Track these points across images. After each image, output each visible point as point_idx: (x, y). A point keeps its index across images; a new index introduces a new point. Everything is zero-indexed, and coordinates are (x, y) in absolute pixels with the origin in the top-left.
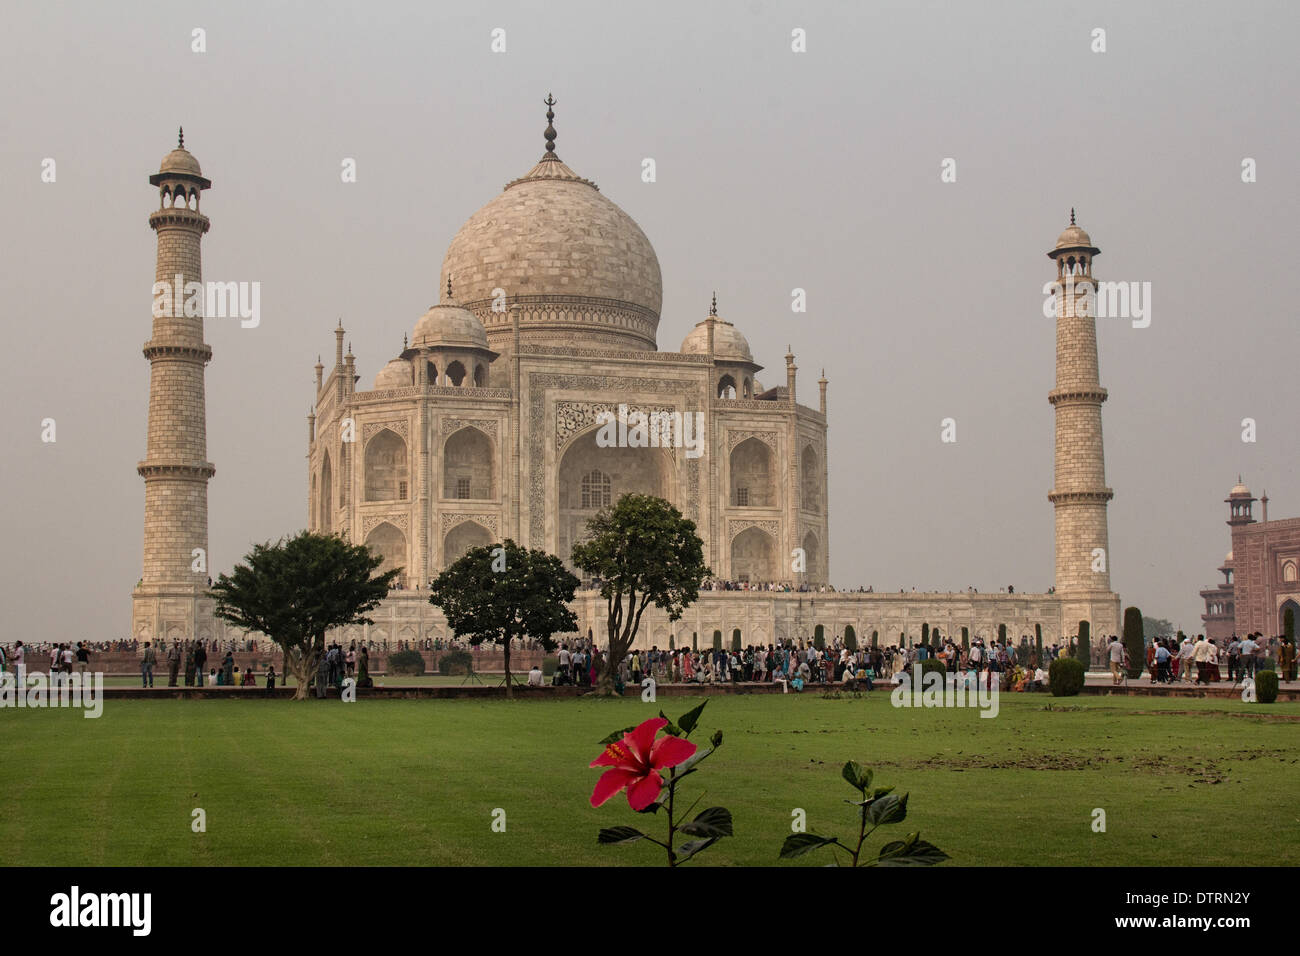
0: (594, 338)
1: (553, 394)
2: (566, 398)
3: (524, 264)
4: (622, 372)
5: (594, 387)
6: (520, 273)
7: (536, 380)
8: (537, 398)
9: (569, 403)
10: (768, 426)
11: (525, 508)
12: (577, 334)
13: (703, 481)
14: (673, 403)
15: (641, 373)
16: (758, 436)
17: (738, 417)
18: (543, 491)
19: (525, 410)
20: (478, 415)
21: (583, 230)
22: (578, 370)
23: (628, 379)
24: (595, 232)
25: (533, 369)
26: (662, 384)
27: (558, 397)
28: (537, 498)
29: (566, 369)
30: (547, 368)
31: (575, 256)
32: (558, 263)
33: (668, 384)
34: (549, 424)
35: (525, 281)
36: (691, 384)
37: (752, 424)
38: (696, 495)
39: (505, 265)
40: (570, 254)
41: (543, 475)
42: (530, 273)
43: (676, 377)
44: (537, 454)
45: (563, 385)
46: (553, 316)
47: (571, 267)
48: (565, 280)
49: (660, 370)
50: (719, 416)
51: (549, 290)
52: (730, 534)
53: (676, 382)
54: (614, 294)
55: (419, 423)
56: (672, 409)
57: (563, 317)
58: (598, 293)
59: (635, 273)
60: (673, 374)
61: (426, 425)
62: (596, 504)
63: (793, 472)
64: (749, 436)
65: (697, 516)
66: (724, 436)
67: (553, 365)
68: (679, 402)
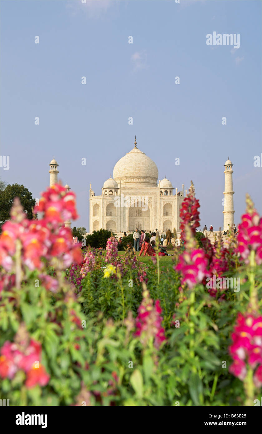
0: (141, 184)
4: (141, 191)
5: (136, 194)
10: (171, 200)
11: (122, 217)
12: (137, 183)
13: (158, 211)
14: (152, 197)
15: (145, 191)
16: (169, 202)
17: (165, 199)
18: (125, 214)
20: (113, 200)
21: (138, 163)
23: (142, 193)
24: (141, 163)
25: (124, 192)
26: (150, 194)
28: (124, 215)
29: (130, 191)
30: (126, 191)
31: (137, 168)
32: (133, 170)
33: (151, 193)
35: (127, 174)
36: (156, 193)
37: (167, 200)
38: (156, 214)
39: (123, 171)
40: (135, 168)
41: (125, 211)
42: (128, 172)
46: (132, 180)
47: (136, 170)
48: (135, 173)
49: (149, 191)
50: (161, 199)
51: (131, 175)
52: (163, 221)
53: (153, 193)
54: (145, 175)
55: (102, 202)
56: (151, 198)
57: (135, 180)
58: (142, 175)
59: (150, 171)
60: (152, 191)
61: (103, 203)
62: (139, 216)
63: (177, 209)
64: (167, 202)
65: (156, 218)
66: (162, 203)
67: (128, 191)
68: (153, 197)
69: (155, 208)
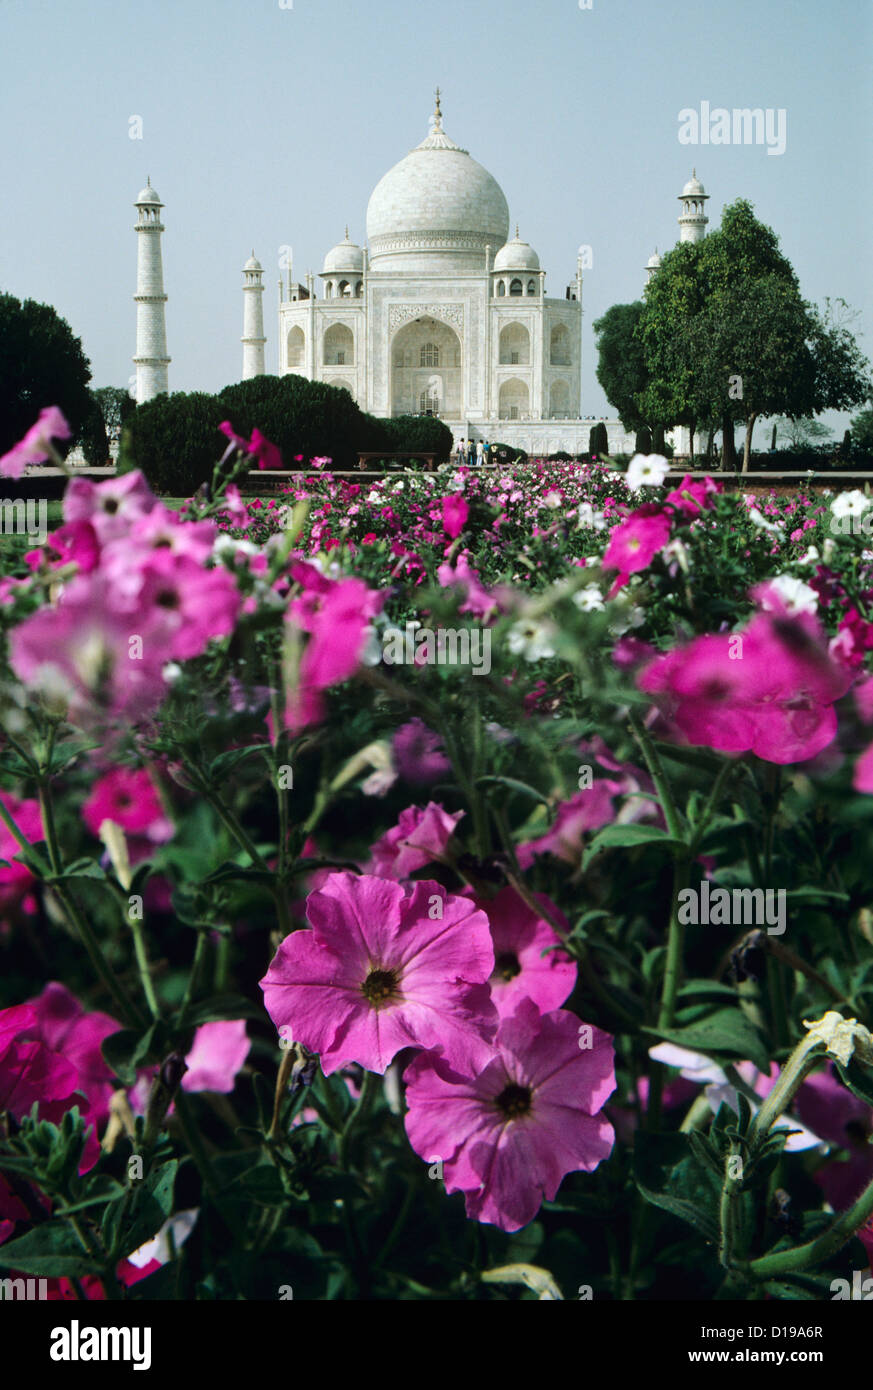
1: (387, 301)
2: (396, 302)
3: (399, 212)
4: (429, 285)
5: (413, 295)
6: (397, 218)
7: (376, 292)
8: (377, 303)
9: (397, 305)
10: (526, 313)
11: (370, 370)
12: (429, 255)
13: (481, 350)
14: (463, 302)
15: (442, 284)
16: (518, 320)
17: (510, 308)
18: (381, 359)
19: (370, 311)
20: (344, 315)
21: (436, 187)
22: (403, 285)
23: (434, 288)
24: (444, 187)
25: (376, 286)
26: (456, 291)
27: (390, 302)
28: (377, 363)
30: (384, 285)
31: (429, 205)
32: (418, 210)
33: (459, 290)
34: (384, 319)
35: (399, 223)
36: (474, 289)
37: (514, 313)
38: (476, 359)
39: (389, 213)
40: (425, 204)
41: (381, 351)
42: (403, 217)
43: (465, 285)
44: (377, 337)
45: (394, 295)
46: (417, 244)
47: (426, 212)
48: (423, 221)
49: (453, 282)
50: (493, 309)
51: (413, 228)
52: (498, 382)
53: (465, 289)
54: (456, 227)
55: (309, 320)
56: (462, 306)
57: (422, 245)
58: (444, 227)
59: (472, 211)
60: (463, 284)
61: (313, 322)
62: (429, 365)
63: (541, 342)
64: (512, 320)
65: (476, 372)
66: (495, 321)
67: (388, 283)
68: (466, 301)
69: (474, 339)
